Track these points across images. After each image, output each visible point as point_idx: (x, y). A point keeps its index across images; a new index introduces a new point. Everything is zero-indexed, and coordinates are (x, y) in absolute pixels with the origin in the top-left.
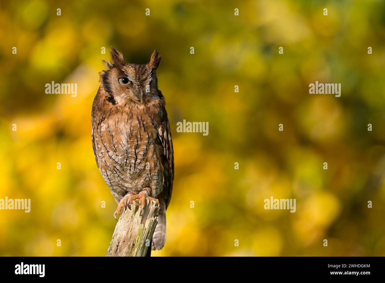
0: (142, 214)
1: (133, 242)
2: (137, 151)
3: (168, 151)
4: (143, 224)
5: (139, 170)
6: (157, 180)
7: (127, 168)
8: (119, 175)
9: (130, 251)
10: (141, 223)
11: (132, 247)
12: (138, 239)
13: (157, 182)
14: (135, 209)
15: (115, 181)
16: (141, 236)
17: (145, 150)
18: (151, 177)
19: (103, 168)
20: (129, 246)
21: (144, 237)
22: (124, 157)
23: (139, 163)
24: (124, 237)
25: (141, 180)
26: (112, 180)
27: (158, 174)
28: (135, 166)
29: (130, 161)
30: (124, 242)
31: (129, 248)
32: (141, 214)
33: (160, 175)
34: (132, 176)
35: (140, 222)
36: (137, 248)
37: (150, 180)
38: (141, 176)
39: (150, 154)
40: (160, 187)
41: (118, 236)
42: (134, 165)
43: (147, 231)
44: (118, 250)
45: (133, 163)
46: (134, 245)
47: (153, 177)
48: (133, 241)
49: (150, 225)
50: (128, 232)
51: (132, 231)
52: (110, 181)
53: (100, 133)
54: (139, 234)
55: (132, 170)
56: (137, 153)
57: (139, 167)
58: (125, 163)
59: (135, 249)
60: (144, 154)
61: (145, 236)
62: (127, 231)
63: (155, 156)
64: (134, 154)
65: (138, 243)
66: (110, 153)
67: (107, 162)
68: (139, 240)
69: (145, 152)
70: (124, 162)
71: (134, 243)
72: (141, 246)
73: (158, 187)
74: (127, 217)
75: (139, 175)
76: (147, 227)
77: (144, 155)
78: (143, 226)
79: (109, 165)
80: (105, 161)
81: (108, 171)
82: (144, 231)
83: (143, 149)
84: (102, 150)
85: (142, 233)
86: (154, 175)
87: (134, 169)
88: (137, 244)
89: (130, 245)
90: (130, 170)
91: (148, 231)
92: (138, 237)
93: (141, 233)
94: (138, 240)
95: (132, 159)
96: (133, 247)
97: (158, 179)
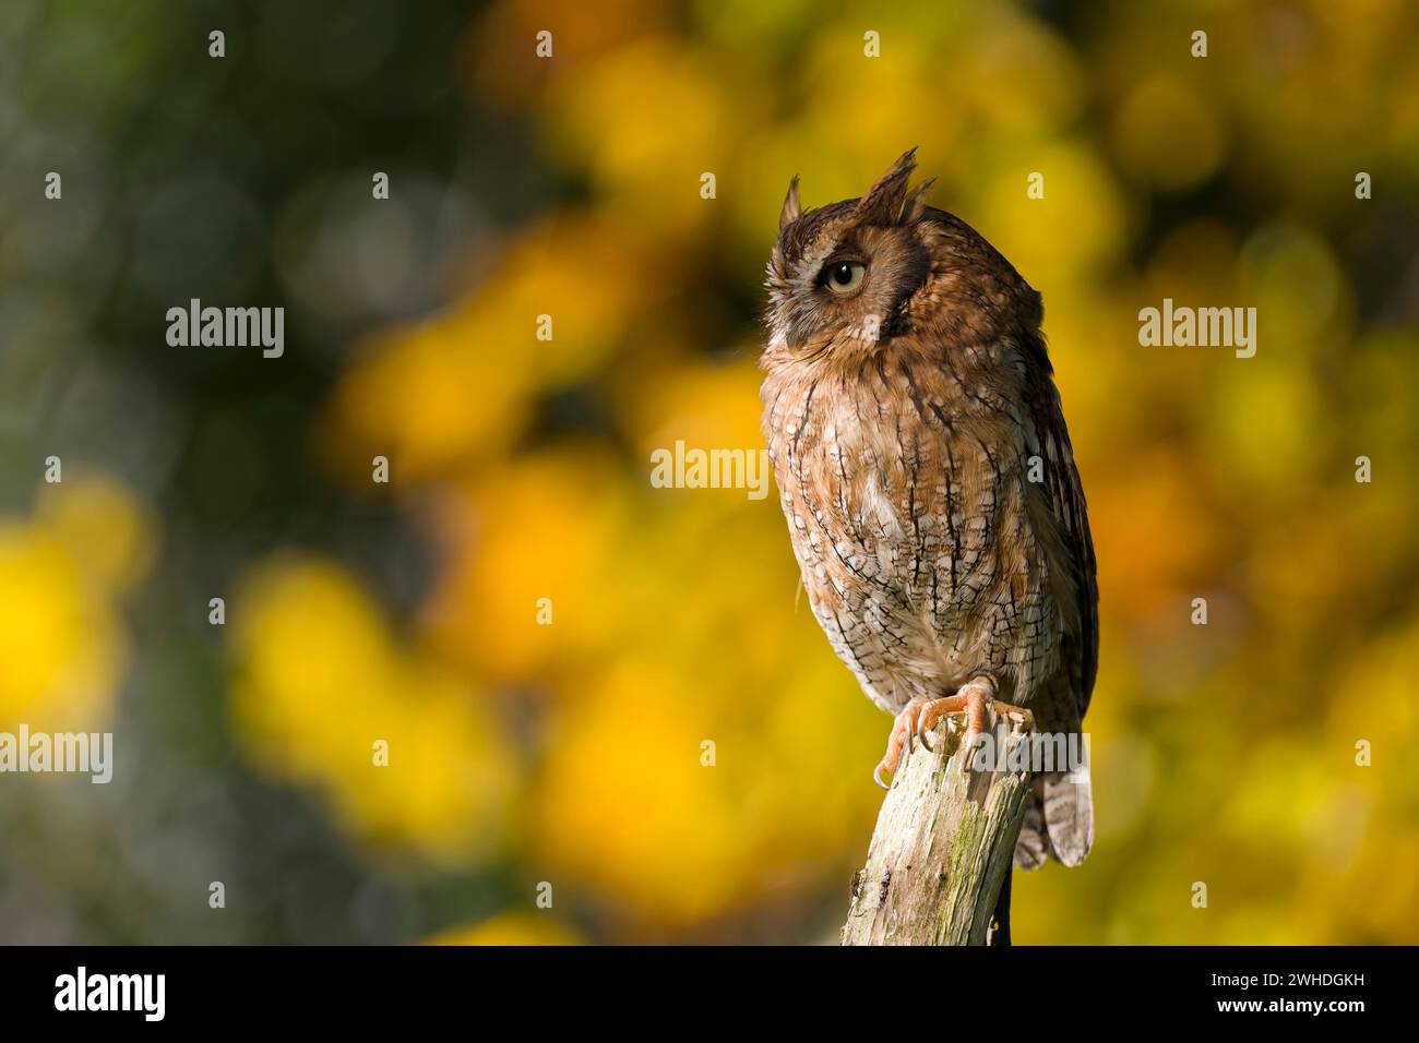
0: (969, 762)
1: (942, 868)
2: (955, 520)
3: (1067, 505)
4: (976, 802)
5: (974, 590)
6: (1036, 622)
7: (921, 590)
8: (884, 627)
9: (931, 900)
10: (970, 797)
11: (937, 884)
12: (960, 855)
13: (1037, 635)
14: (943, 747)
15: (871, 649)
16: (972, 846)
17: (992, 508)
18: (1015, 615)
19: (822, 603)
20: (927, 882)
21: (981, 847)
22: (905, 551)
23: (974, 565)
24: (909, 851)
25: (977, 635)
26: (860, 647)
27: (1043, 599)
28: (954, 581)
29: (934, 562)
30: (909, 868)
31: (927, 890)
32: (968, 767)
33: (1046, 604)
34: (944, 623)
35: (966, 793)
36: (958, 887)
37: (1010, 628)
38: (979, 616)
39: (1011, 523)
40: (1047, 650)
41: (888, 849)
42: (949, 578)
43: (991, 826)
44: (890, 897)
45: (946, 570)
46: (944, 878)
47: (1022, 614)
48: (940, 865)
49: (1002, 805)
50: (922, 834)
51: (936, 827)
52: (853, 649)
53: (800, 469)
54: (964, 838)
55: (946, 597)
56: (957, 526)
57: (971, 581)
58: (914, 573)
59: (951, 893)
60: (988, 526)
61: (985, 845)
62: (918, 830)
63: (1028, 530)
64: (948, 531)
65: (959, 871)
66: (840, 547)
67: (835, 580)
68: (963, 858)
69: (990, 515)
70: (909, 571)
71: (946, 870)
72: (973, 880)
73: (1039, 651)
74: (917, 777)
75: (973, 616)
76: (992, 810)
77: (986, 530)
78: (976, 808)
79: (841, 590)
80: (827, 575)
81: (842, 613)
82: (981, 825)
83: (983, 509)
84: (812, 535)
85: (975, 835)
86: (1028, 606)
87: (951, 590)
88: (956, 876)
89: (930, 877)
90: (935, 597)
91: (994, 827)
92: (958, 848)
93: (971, 835)
94: (958, 861)
95: (941, 554)
96: (940, 885)
97: (1042, 620)
